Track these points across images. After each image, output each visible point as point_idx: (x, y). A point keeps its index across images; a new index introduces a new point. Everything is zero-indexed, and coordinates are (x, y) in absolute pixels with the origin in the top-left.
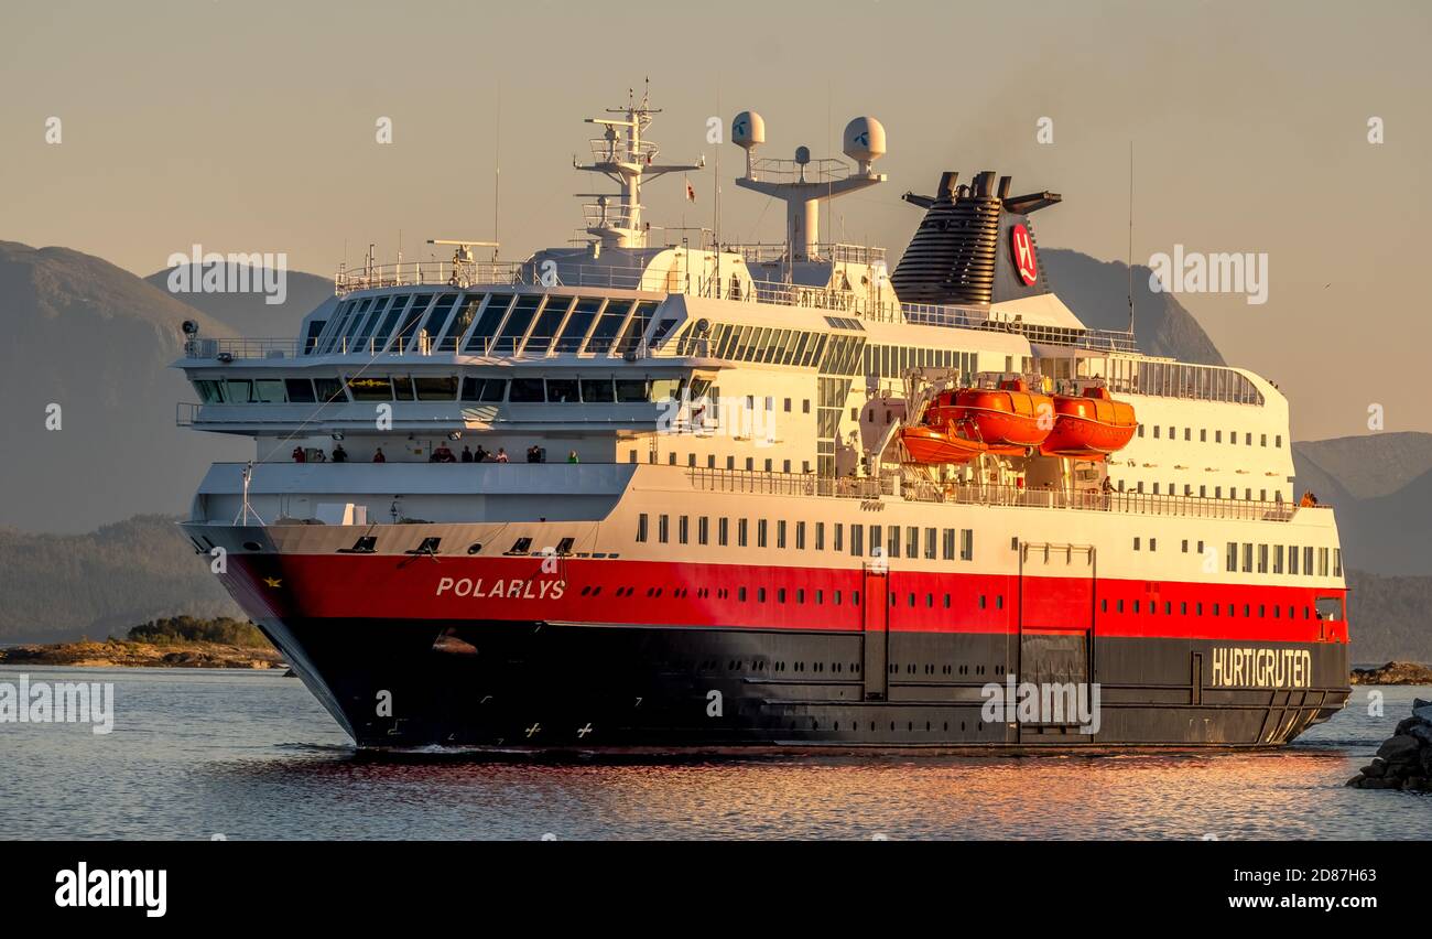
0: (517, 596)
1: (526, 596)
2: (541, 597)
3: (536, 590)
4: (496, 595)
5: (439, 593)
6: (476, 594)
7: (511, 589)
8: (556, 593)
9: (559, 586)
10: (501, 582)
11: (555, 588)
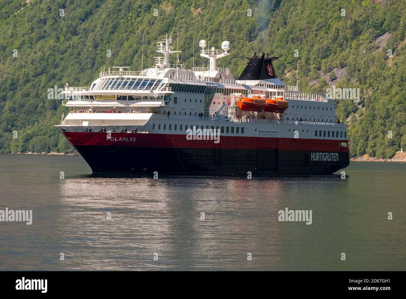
0: (125, 141)
1: (127, 141)
2: (131, 141)
3: (129, 139)
4: (120, 141)
5: (107, 140)
6: (115, 140)
7: (123, 139)
8: (134, 140)
9: (135, 139)
10: (121, 138)
11: (133, 139)
